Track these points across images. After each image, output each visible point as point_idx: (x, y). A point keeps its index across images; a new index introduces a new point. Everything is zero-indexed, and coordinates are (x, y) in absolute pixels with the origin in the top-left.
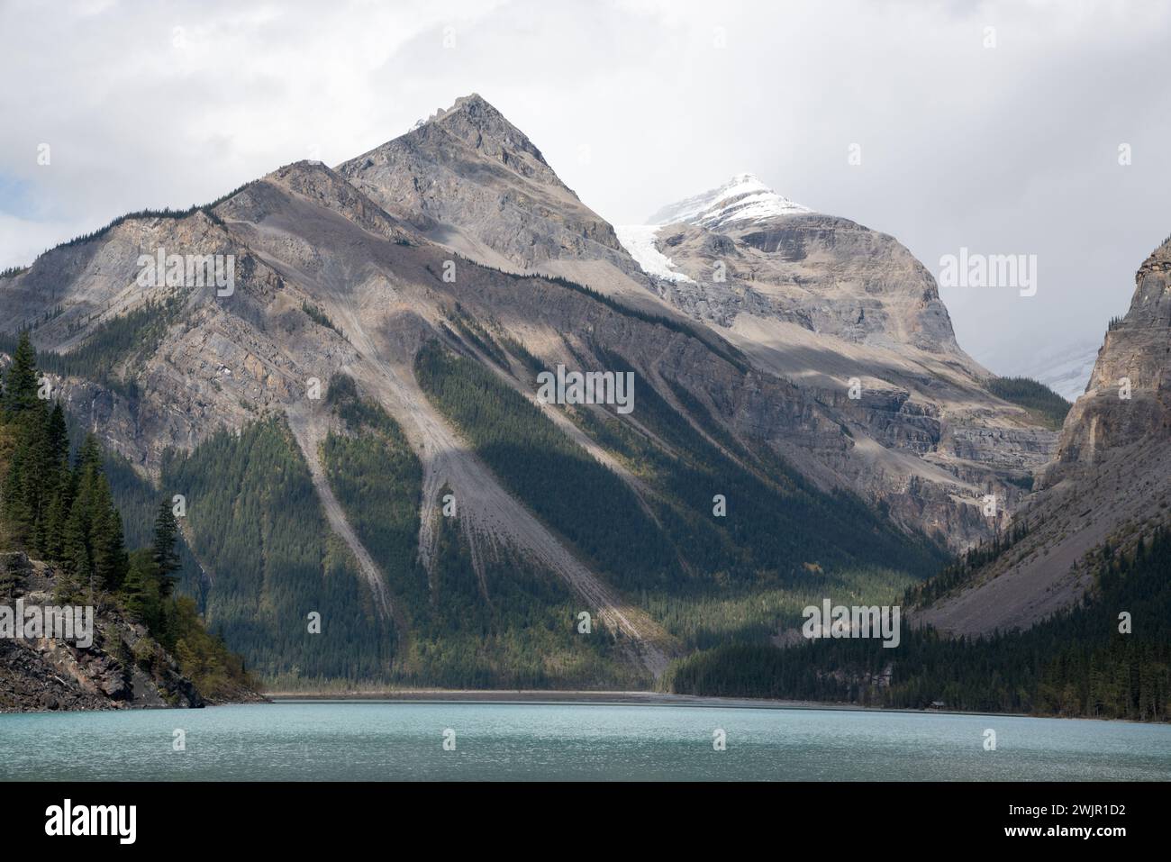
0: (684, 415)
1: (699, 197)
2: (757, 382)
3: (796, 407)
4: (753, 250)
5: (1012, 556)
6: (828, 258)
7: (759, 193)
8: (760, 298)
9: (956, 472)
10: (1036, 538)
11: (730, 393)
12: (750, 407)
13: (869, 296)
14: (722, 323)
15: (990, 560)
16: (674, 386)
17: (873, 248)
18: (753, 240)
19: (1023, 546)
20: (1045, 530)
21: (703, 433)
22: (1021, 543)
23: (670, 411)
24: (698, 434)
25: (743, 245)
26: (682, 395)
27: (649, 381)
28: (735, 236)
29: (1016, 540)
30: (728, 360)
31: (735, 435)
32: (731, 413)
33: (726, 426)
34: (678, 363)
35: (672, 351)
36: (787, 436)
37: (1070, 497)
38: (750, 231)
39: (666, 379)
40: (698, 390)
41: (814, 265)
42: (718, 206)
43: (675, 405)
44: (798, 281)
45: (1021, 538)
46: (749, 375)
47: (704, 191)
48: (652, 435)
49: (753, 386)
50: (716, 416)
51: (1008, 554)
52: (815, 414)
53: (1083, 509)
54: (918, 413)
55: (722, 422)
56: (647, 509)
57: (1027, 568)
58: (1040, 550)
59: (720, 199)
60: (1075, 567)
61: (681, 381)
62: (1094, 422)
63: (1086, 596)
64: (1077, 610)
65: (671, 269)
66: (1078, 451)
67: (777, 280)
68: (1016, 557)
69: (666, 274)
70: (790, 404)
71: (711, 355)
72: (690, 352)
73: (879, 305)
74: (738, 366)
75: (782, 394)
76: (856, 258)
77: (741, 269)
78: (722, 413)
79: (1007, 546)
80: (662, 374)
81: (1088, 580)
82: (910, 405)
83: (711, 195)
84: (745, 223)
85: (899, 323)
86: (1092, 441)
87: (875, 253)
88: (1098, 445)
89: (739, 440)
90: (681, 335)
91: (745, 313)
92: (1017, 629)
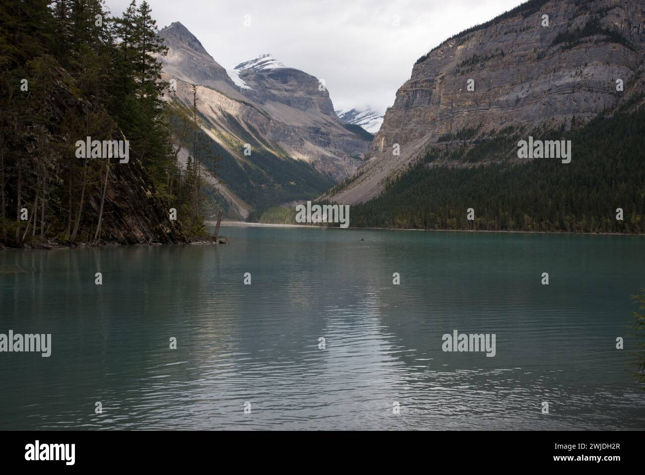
0: (250, 133)
1: (253, 61)
2: (274, 123)
3: (286, 132)
4: (271, 79)
5: (359, 180)
6: (295, 83)
7: (272, 60)
8: (274, 95)
9: (335, 154)
10: (366, 175)
11: (265, 126)
12: (272, 131)
13: (308, 96)
14: (261, 103)
15: (352, 181)
16: (247, 124)
17: (309, 80)
18: (271, 76)
19: (362, 177)
20: (369, 172)
21: (257, 140)
22: (362, 176)
23: (246, 131)
24: (255, 140)
25: (268, 78)
26: (250, 127)
27: (239, 122)
28: (265, 74)
29: (360, 176)
30: (264, 115)
31: (267, 140)
32: (266, 133)
33: (264, 137)
34: (248, 116)
35: (246, 112)
36: (283, 141)
37: (376, 162)
38: (270, 73)
39: (244, 121)
40: (254, 125)
41: (291, 85)
42: (259, 64)
43: (248, 130)
44: (286, 90)
45: (362, 175)
46: (271, 121)
47: (254, 59)
48: (240, 140)
49: (273, 124)
50: (260, 134)
51: (358, 179)
52: (292, 134)
53: (380, 166)
54: (324, 135)
55: (263, 136)
56: (239, 164)
57: (364, 184)
58: (368, 178)
59: (259, 61)
60: (378, 184)
61: (249, 122)
62: (383, 139)
63: (382, 192)
64: (380, 196)
65: (245, 85)
66: (378, 148)
67: (279, 90)
68: (360, 181)
69: (243, 86)
70: (284, 130)
71: (259, 113)
72: (252, 113)
73: (311, 99)
74: (268, 118)
75: (282, 127)
76: (304, 83)
77: (267, 85)
78: (263, 133)
79: (358, 177)
80: (243, 120)
81: (382, 187)
82: (321, 132)
83: (256, 60)
84: (268, 70)
85: (317, 105)
86: (382, 145)
87: (310, 82)
88: (384, 146)
89: (268, 142)
90: (249, 107)
91: (269, 100)
92: (362, 203)
